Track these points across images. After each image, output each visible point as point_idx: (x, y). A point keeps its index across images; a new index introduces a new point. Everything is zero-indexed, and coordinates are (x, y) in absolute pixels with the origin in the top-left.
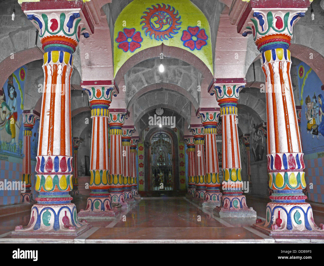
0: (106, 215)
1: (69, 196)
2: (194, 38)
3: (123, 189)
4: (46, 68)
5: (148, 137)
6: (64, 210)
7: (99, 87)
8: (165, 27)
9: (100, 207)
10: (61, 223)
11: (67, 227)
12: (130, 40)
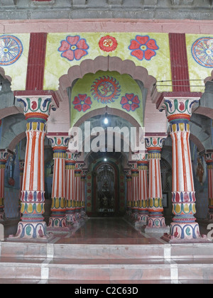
0: (62, 230)
1: (42, 217)
2: (130, 102)
3: (74, 211)
4: (28, 133)
5: (95, 169)
6: (39, 225)
7: (60, 137)
8: (109, 94)
9: (58, 224)
10: (38, 234)
11: (42, 236)
12: (83, 103)
